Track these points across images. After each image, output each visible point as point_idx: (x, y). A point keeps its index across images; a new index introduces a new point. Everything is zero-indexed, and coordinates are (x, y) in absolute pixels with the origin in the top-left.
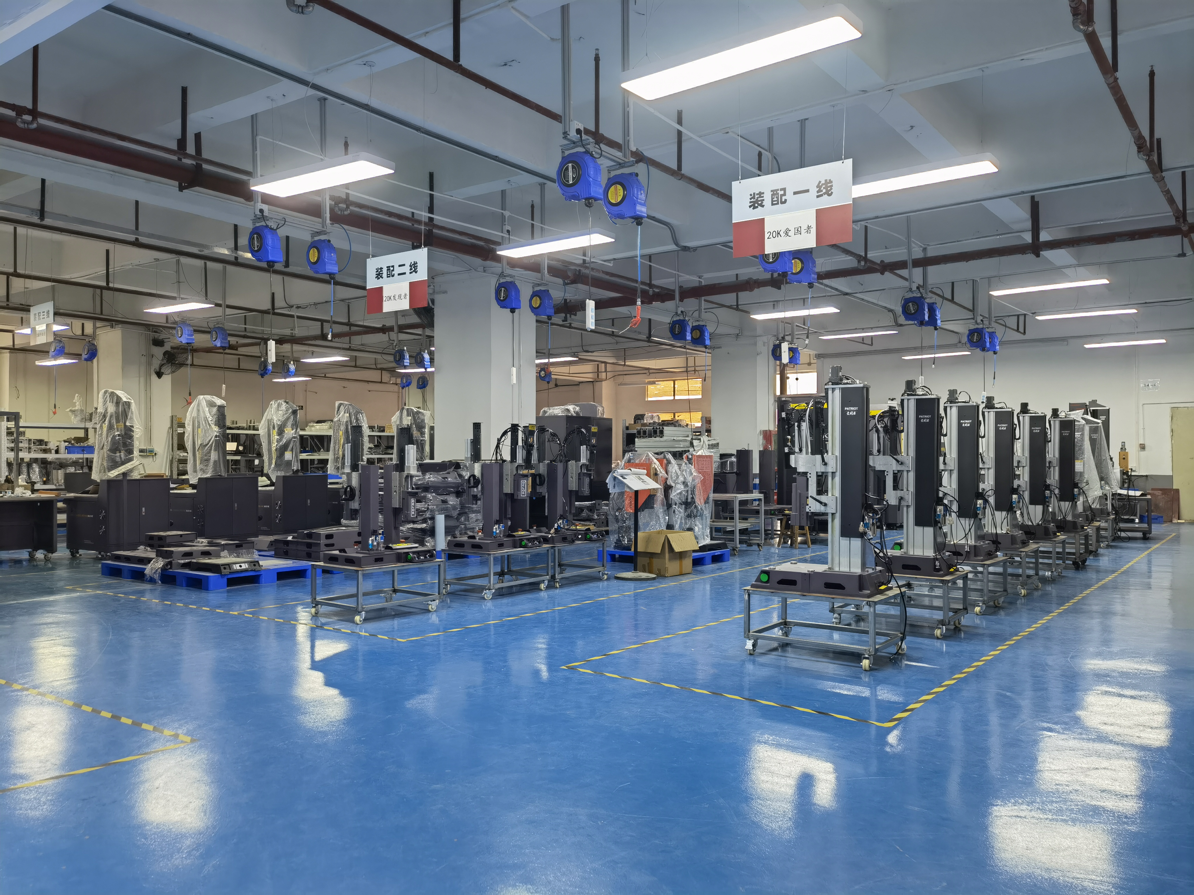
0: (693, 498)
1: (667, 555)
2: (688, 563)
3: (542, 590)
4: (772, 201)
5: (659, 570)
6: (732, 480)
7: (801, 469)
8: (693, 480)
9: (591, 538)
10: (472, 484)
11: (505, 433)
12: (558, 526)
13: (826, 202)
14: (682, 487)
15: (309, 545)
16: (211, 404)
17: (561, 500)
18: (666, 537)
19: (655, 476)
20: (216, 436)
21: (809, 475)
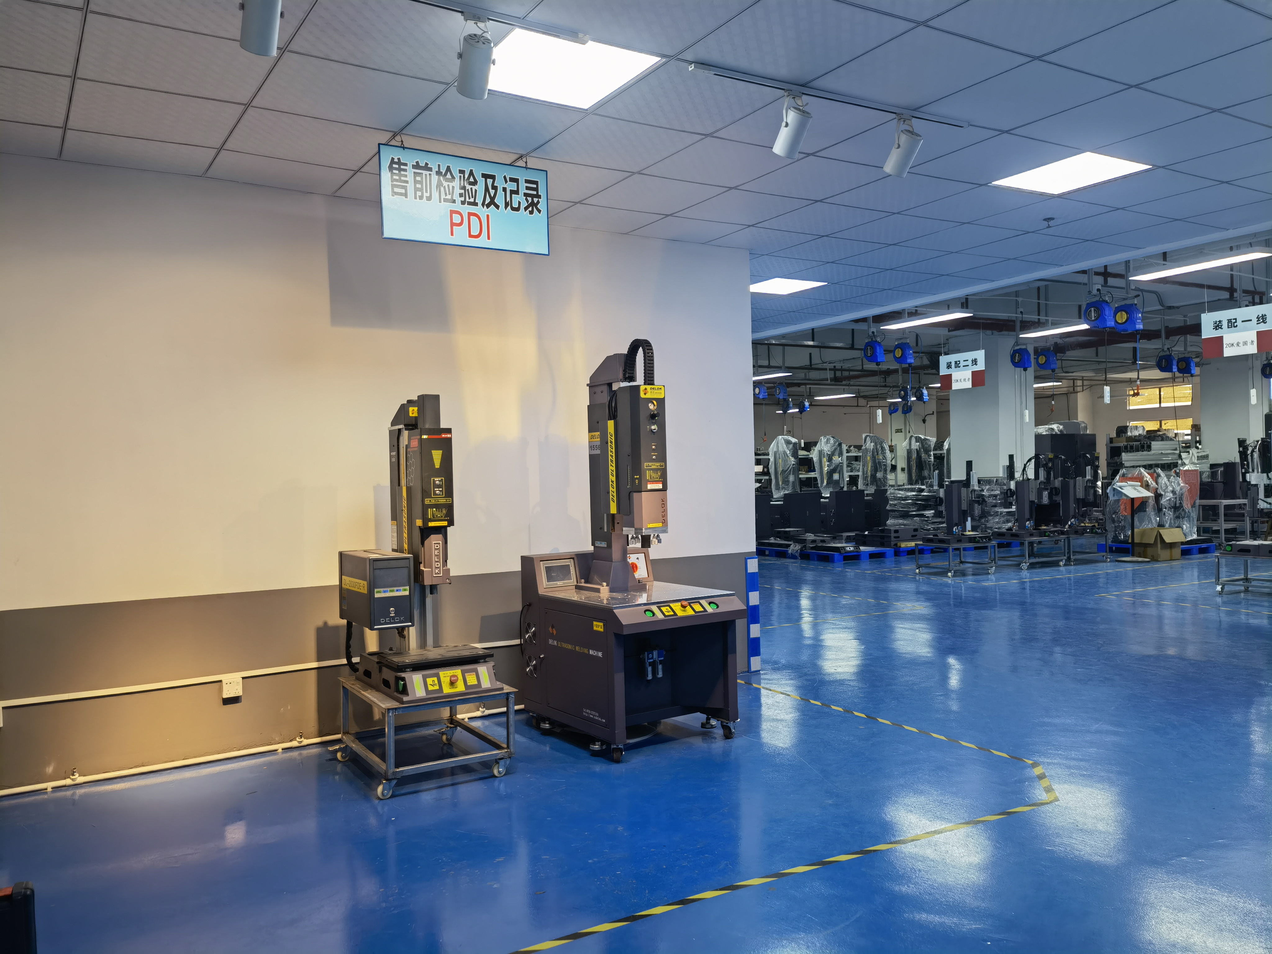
0: (1181, 503)
1: (1159, 546)
2: (1177, 552)
3: (1060, 566)
4: (1228, 326)
5: (1153, 556)
6: (1220, 487)
7: (1253, 483)
8: (1181, 489)
9: (1096, 531)
10: (1009, 495)
11: (1030, 460)
12: (1071, 523)
13: (1263, 327)
14: (1171, 495)
15: (882, 537)
16: (788, 442)
17: (1073, 505)
18: (1159, 532)
19: (1147, 486)
20: (793, 465)
21: (1259, 486)
